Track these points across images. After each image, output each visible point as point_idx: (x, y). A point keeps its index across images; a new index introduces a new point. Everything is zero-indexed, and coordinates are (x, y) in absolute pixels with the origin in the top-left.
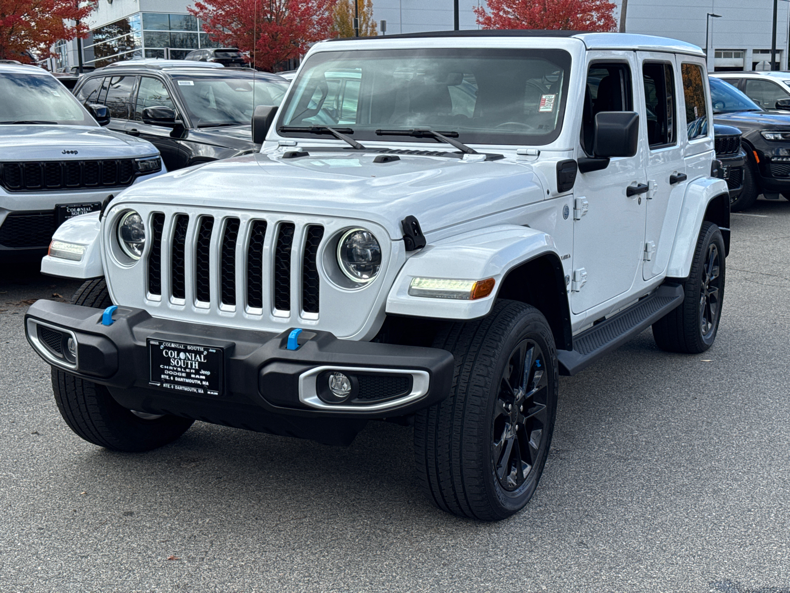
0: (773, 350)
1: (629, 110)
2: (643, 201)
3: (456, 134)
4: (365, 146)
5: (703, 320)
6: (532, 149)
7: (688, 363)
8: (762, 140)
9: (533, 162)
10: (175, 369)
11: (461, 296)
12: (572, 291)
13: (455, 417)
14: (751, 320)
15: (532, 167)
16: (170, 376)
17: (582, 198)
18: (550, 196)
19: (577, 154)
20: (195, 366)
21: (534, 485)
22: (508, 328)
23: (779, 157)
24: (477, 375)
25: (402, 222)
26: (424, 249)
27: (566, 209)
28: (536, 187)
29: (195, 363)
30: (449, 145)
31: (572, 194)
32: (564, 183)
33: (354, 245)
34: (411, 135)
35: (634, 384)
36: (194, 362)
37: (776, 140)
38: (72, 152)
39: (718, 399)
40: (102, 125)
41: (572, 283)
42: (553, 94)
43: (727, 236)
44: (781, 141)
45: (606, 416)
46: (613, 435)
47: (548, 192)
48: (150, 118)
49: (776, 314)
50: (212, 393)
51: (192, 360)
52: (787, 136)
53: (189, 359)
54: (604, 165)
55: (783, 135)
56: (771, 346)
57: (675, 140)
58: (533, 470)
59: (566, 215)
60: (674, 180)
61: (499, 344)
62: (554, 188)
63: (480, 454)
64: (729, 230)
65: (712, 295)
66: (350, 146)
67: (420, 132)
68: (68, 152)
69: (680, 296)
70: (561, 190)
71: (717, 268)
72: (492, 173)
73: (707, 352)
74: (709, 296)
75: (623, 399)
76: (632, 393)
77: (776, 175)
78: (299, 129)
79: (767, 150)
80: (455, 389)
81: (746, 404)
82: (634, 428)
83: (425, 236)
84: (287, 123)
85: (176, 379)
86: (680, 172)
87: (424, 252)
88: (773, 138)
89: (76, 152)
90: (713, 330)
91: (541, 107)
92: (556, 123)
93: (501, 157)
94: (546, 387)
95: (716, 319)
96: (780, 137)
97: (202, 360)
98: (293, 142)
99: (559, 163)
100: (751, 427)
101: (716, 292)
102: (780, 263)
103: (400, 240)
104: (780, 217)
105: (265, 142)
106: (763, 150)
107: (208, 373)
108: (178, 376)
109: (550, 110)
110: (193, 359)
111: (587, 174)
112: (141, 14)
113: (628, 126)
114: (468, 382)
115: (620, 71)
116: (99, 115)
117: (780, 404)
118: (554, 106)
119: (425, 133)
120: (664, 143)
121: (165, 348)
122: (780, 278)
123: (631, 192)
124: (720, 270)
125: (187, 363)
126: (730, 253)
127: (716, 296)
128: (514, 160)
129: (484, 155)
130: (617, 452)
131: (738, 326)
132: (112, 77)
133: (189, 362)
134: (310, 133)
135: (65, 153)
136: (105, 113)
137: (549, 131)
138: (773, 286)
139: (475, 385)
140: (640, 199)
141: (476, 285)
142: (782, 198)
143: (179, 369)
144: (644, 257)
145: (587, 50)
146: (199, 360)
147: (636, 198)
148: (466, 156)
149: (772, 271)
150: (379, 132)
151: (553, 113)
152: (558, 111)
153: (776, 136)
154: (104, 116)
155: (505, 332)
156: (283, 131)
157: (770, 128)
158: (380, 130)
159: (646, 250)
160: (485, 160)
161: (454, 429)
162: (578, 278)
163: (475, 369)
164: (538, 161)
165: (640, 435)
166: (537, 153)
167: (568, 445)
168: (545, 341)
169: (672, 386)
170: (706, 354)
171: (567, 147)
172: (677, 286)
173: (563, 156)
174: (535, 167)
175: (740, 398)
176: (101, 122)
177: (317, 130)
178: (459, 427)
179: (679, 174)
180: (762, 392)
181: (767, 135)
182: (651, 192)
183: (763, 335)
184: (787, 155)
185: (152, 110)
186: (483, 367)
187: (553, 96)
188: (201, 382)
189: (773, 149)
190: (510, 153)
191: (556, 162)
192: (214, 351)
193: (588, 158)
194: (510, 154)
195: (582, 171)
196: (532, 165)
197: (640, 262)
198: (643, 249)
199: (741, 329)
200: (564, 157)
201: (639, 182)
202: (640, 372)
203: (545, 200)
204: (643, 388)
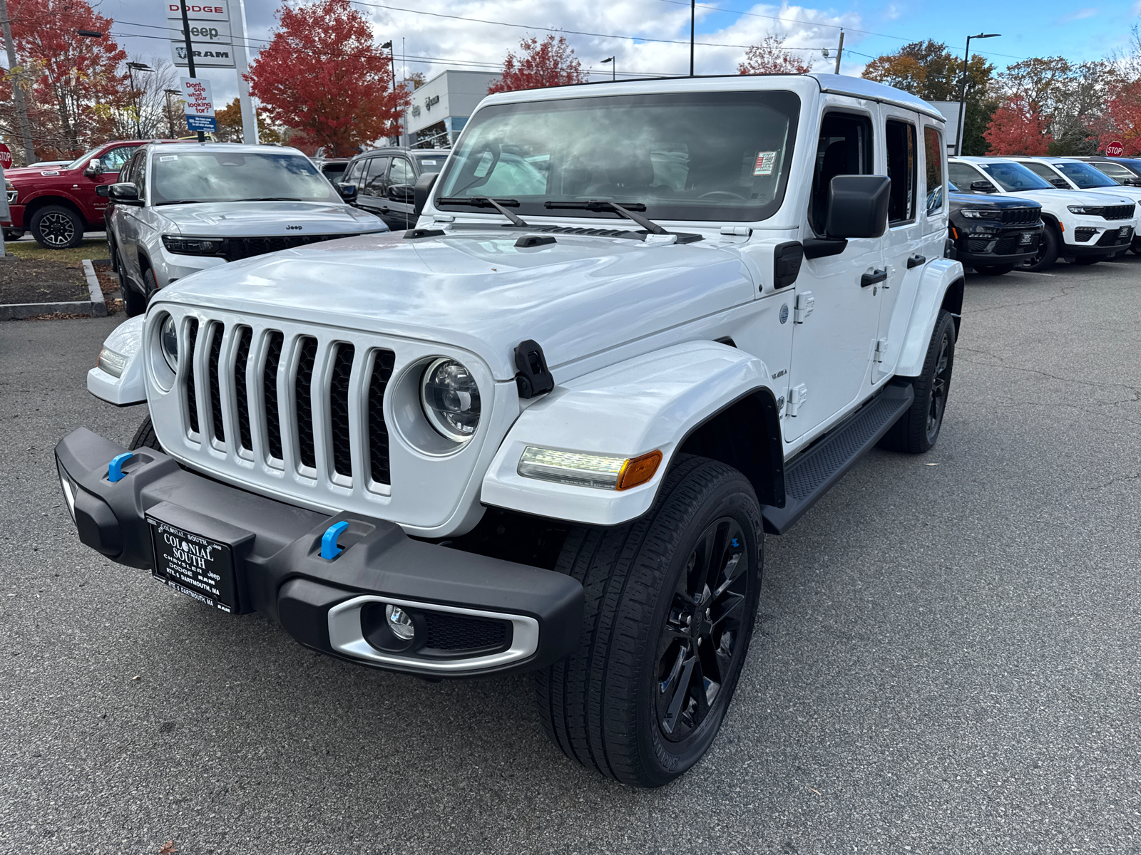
0: (1002, 450)
1: (868, 174)
2: (879, 291)
3: (642, 207)
4: (528, 223)
5: (929, 417)
6: (742, 227)
7: (910, 467)
8: (962, 219)
9: (742, 245)
10: (180, 563)
11: (602, 483)
12: (786, 415)
13: (593, 665)
14: (970, 407)
15: (739, 253)
16: (176, 571)
17: (805, 293)
18: (763, 294)
19: (802, 234)
20: (202, 564)
21: (719, 720)
22: (685, 517)
23: (976, 233)
24: (630, 600)
25: (515, 349)
26: (551, 394)
27: (785, 310)
28: (744, 280)
29: (201, 561)
30: (632, 221)
31: (794, 288)
32: (784, 275)
33: (447, 381)
34: (587, 209)
35: (851, 499)
36: (199, 559)
37: (975, 218)
38: (296, 228)
39: (953, 526)
40: (346, 202)
41: (787, 405)
42: (773, 151)
43: (957, 321)
44: (979, 218)
45: (820, 552)
46: (830, 587)
47: (761, 289)
48: (395, 196)
49: (994, 400)
50: (223, 608)
51: (196, 555)
52: (984, 214)
53: (193, 554)
54: (838, 249)
55: (980, 213)
56: (998, 444)
57: (913, 215)
58: (722, 689)
59: (783, 319)
60: (912, 264)
61: (669, 546)
62: (770, 282)
63: (631, 725)
64: (960, 316)
65: (938, 389)
66: (510, 222)
67: (598, 204)
68: (292, 228)
69: (910, 397)
70: (778, 285)
71: (945, 360)
72: (685, 262)
73: (930, 452)
74: (936, 390)
75: (840, 523)
76: (850, 513)
77: (972, 250)
78: (457, 201)
79: (965, 227)
80: (596, 619)
81: (988, 537)
82: (856, 576)
83: (551, 372)
84: (447, 194)
85: (184, 578)
86: (917, 254)
87: (550, 398)
88: (971, 216)
89: (300, 228)
90: (937, 426)
91: (757, 169)
92: (776, 191)
93: (698, 238)
94: (745, 572)
95: (940, 414)
96: (978, 215)
97: (209, 558)
98: (449, 217)
99: (778, 247)
100: (1002, 579)
101: (942, 387)
102: (984, 337)
103: (512, 379)
104: (974, 288)
105: (421, 217)
106: (961, 227)
107: (218, 578)
108: (185, 575)
109: (769, 173)
110: (198, 554)
111: (814, 261)
112: (450, 118)
113: (874, 196)
114: (616, 611)
115: (859, 128)
116: (346, 192)
117: (1029, 537)
118: (774, 168)
119: (604, 206)
120: (902, 220)
121: (165, 531)
122: (989, 356)
123: (866, 281)
124: (948, 362)
125: (192, 558)
126: (958, 340)
127: (942, 389)
128: (717, 242)
129: (674, 236)
130: (836, 622)
131: (958, 416)
132: (372, 159)
133: (194, 557)
134: (470, 206)
135: (289, 229)
136: (352, 191)
137: (767, 202)
138: (983, 364)
139: (626, 618)
140: (875, 289)
141: (629, 464)
142: (974, 271)
143: (184, 565)
144: (875, 357)
145: (821, 91)
146: (205, 557)
147: (871, 288)
148: (649, 236)
149: (979, 346)
150: (548, 204)
151: (773, 177)
152: (780, 174)
153: (974, 214)
154: (352, 193)
155: (680, 525)
156: (441, 203)
157: (969, 207)
158: (550, 202)
159: (877, 350)
160: (675, 243)
161: (591, 684)
162: (795, 399)
163: (627, 590)
164: (748, 245)
165: (865, 590)
166: (748, 232)
167: (774, 605)
168: (747, 515)
169: (897, 503)
170: (929, 455)
171: (790, 224)
172: (906, 386)
173: (783, 237)
174: (744, 252)
175: (979, 526)
176: (345, 199)
177: (477, 202)
178: (600, 683)
179: (917, 257)
180: (1004, 516)
181: (966, 214)
182: (888, 281)
183: (987, 429)
184: (983, 232)
185: (397, 188)
186: (640, 588)
187: (774, 154)
188: (211, 589)
189: (971, 226)
190: (711, 232)
191: (775, 245)
192: (220, 548)
193: (818, 239)
194: (711, 234)
195: (808, 258)
196: (740, 250)
197: (871, 362)
198: (875, 348)
199: (962, 420)
200: (785, 238)
201: (875, 268)
202: (858, 480)
203: (755, 300)
204: (862, 505)
